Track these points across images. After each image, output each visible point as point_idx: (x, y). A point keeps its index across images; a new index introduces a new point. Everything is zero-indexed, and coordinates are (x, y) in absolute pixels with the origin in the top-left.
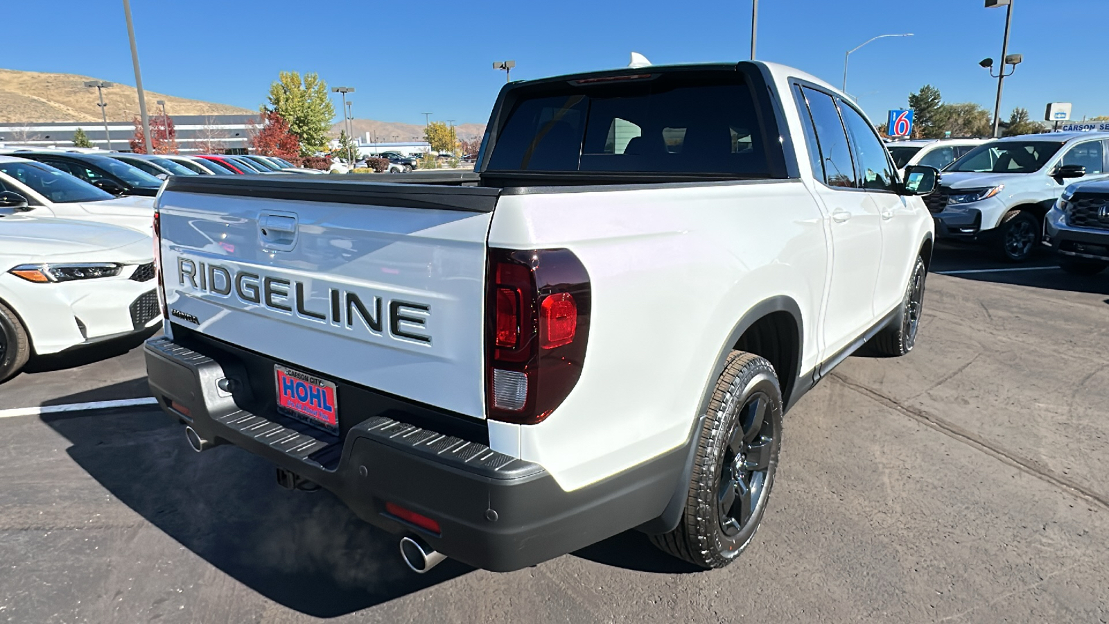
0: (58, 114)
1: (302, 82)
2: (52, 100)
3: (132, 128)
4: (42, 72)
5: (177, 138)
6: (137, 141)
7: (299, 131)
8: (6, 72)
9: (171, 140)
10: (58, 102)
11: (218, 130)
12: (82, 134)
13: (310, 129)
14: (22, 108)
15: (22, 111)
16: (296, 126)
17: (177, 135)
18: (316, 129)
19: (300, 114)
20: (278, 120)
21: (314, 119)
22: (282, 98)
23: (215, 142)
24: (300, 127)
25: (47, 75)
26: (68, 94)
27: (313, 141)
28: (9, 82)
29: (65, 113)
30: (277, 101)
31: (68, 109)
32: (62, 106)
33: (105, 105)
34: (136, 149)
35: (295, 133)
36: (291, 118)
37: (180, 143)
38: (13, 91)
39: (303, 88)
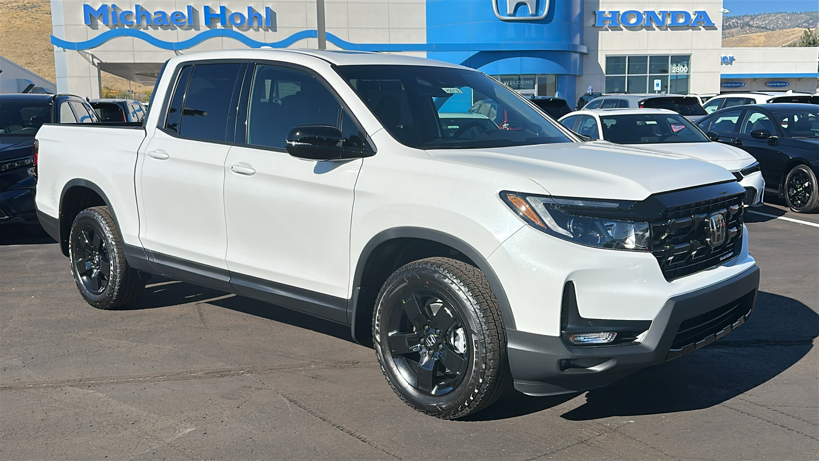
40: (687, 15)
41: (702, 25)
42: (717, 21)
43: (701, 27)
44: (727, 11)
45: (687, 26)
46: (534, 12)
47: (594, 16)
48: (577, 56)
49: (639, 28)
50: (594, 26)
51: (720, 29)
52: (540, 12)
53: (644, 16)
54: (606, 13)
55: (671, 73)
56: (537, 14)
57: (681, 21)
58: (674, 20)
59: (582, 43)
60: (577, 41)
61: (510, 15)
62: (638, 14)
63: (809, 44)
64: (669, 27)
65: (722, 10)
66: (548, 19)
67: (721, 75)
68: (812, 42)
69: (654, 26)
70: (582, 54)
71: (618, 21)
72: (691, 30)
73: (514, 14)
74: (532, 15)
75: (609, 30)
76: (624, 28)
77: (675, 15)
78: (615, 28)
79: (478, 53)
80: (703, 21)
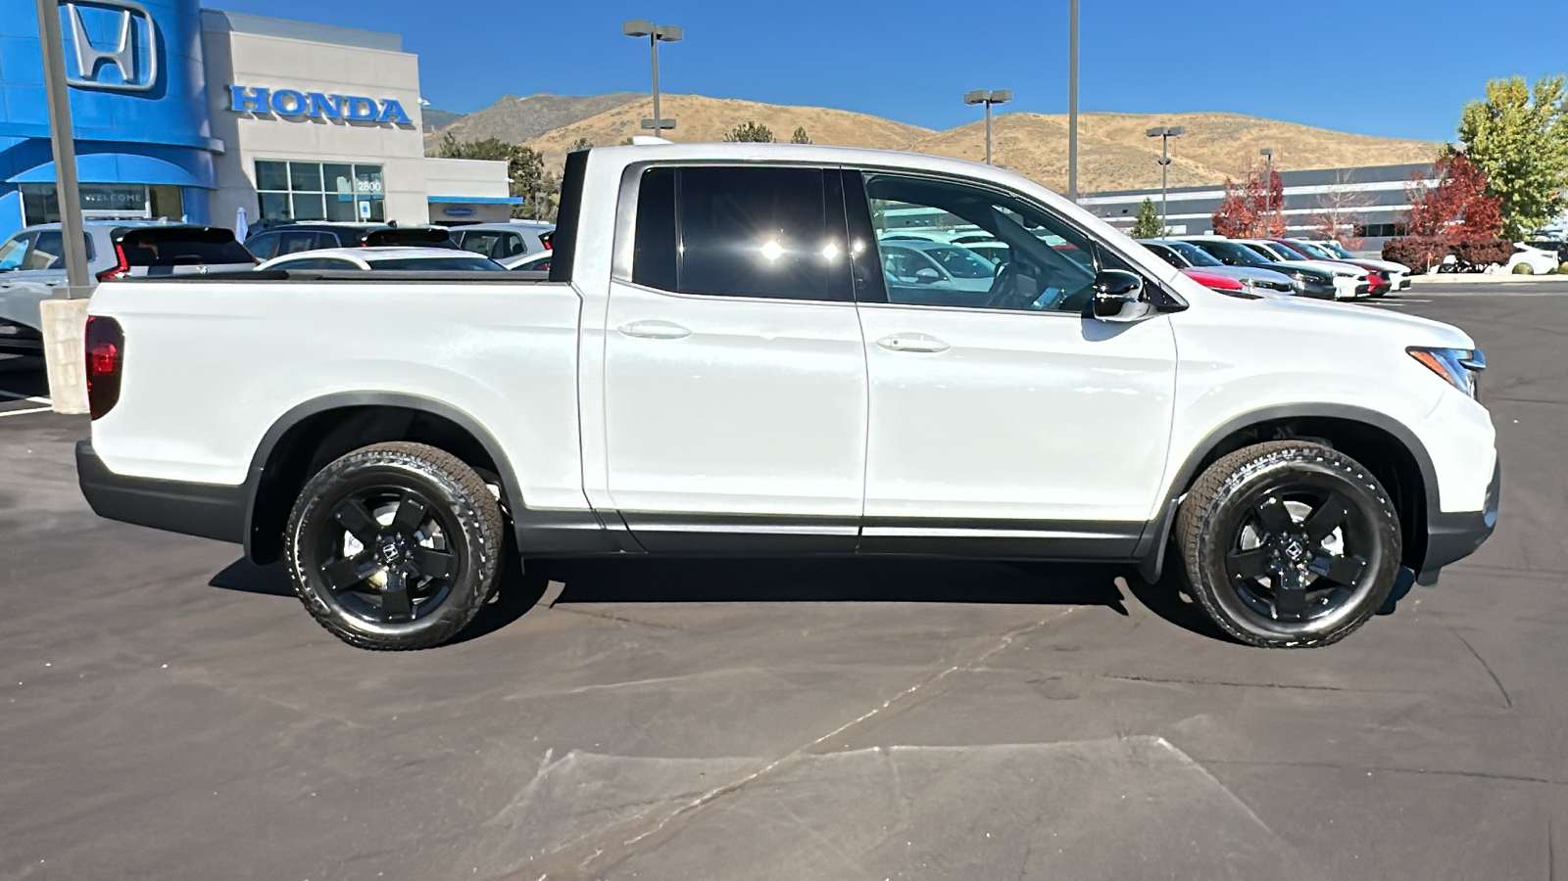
0: (1182, 174)
1: (1530, 95)
2: (1180, 153)
3: (1221, 194)
4: (1175, 113)
5: (1285, 209)
6: (1223, 214)
7: (1505, 189)
8: (1130, 117)
9: (1274, 213)
10: (1187, 156)
11: (1354, 193)
12: (1150, 207)
13: (1529, 184)
14: (1139, 169)
15: (1137, 173)
16: (1500, 181)
17: (1286, 203)
18: (1541, 185)
19: (1513, 155)
20: (1465, 169)
21: (1540, 165)
22: (1481, 128)
23: (1345, 214)
24: (1507, 182)
25: (1180, 118)
26: (1203, 144)
27: (1534, 208)
28: (1131, 132)
29: (1191, 172)
30: (1470, 135)
31: (1197, 167)
32: (1191, 162)
33: (1168, 163)
34: (1220, 228)
35: (1497, 192)
36: (1493, 164)
37: (1289, 216)
38: (1133, 144)
39: (1529, 106)
40: (372, 105)
41: (396, 120)
42: (416, 118)
43: (393, 124)
44: (427, 103)
45: (373, 120)
46: (131, 76)
47: (227, 93)
48: (208, 156)
49: (301, 119)
50: (229, 109)
51: (420, 128)
52: (141, 78)
53: (308, 101)
54: (247, 90)
55: (358, 191)
56: (135, 80)
57: (364, 112)
58: (354, 109)
59: (214, 135)
60: (205, 131)
61: (85, 78)
62: (300, 99)
63: (453, 156)
64: (348, 120)
65: (420, 100)
66: (156, 91)
67: (429, 198)
68: (456, 153)
69: (324, 116)
70: (215, 154)
71: (266, 105)
72: (378, 127)
73: (94, 77)
74: (128, 82)
75: (255, 117)
76: (277, 117)
77: (355, 103)
78: (263, 115)
79: (26, 142)
80: (394, 114)
